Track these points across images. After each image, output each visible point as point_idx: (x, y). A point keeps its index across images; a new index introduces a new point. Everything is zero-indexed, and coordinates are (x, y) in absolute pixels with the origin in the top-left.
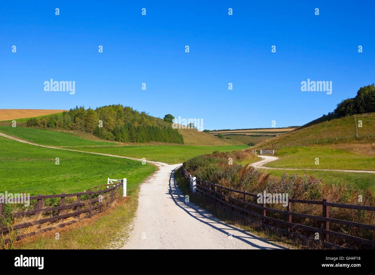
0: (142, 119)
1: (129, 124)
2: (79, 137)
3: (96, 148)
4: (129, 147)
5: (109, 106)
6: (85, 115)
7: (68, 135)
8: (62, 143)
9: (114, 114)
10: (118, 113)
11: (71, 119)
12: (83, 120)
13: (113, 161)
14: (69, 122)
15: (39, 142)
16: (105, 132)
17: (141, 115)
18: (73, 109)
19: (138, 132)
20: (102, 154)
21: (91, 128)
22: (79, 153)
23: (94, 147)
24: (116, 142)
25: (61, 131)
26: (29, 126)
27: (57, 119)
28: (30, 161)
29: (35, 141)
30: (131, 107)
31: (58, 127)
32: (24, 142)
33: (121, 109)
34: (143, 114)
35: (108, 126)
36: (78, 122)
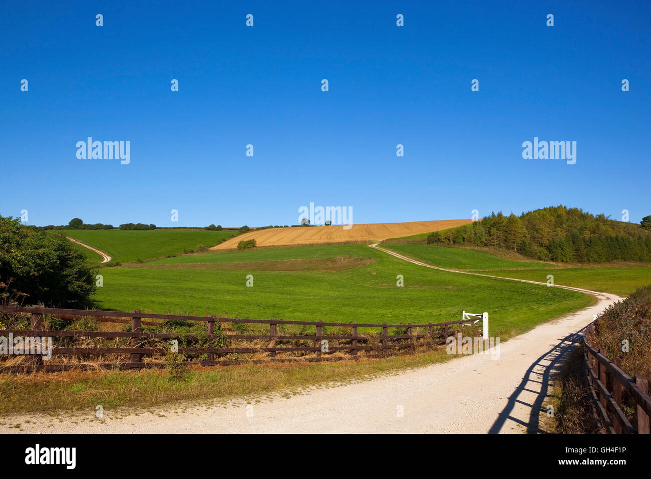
0: (597, 226)
1: (573, 236)
2: (496, 256)
3: (517, 271)
4: (571, 270)
5: (545, 209)
6: (504, 224)
7: (481, 254)
8: (470, 264)
9: (550, 221)
10: (557, 219)
11: (484, 230)
12: (502, 232)
13: (534, 290)
14: (482, 235)
15: (439, 264)
16: (535, 248)
17: (596, 220)
18: (487, 216)
19: (589, 246)
20: (519, 280)
21: (514, 242)
22: (488, 278)
23: (515, 269)
24: (552, 263)
25: (471, 248)
26: (430, 243)
27: (465, 231)
28: (422, 289)
29: (434, 262)
30: (579, 209)
31: (466, 243)
32: (420, 264)
33: (562, 213)
34: (601, 218)
35: (540, 239)
36: (494, 235)
